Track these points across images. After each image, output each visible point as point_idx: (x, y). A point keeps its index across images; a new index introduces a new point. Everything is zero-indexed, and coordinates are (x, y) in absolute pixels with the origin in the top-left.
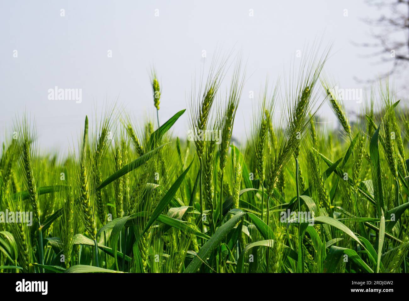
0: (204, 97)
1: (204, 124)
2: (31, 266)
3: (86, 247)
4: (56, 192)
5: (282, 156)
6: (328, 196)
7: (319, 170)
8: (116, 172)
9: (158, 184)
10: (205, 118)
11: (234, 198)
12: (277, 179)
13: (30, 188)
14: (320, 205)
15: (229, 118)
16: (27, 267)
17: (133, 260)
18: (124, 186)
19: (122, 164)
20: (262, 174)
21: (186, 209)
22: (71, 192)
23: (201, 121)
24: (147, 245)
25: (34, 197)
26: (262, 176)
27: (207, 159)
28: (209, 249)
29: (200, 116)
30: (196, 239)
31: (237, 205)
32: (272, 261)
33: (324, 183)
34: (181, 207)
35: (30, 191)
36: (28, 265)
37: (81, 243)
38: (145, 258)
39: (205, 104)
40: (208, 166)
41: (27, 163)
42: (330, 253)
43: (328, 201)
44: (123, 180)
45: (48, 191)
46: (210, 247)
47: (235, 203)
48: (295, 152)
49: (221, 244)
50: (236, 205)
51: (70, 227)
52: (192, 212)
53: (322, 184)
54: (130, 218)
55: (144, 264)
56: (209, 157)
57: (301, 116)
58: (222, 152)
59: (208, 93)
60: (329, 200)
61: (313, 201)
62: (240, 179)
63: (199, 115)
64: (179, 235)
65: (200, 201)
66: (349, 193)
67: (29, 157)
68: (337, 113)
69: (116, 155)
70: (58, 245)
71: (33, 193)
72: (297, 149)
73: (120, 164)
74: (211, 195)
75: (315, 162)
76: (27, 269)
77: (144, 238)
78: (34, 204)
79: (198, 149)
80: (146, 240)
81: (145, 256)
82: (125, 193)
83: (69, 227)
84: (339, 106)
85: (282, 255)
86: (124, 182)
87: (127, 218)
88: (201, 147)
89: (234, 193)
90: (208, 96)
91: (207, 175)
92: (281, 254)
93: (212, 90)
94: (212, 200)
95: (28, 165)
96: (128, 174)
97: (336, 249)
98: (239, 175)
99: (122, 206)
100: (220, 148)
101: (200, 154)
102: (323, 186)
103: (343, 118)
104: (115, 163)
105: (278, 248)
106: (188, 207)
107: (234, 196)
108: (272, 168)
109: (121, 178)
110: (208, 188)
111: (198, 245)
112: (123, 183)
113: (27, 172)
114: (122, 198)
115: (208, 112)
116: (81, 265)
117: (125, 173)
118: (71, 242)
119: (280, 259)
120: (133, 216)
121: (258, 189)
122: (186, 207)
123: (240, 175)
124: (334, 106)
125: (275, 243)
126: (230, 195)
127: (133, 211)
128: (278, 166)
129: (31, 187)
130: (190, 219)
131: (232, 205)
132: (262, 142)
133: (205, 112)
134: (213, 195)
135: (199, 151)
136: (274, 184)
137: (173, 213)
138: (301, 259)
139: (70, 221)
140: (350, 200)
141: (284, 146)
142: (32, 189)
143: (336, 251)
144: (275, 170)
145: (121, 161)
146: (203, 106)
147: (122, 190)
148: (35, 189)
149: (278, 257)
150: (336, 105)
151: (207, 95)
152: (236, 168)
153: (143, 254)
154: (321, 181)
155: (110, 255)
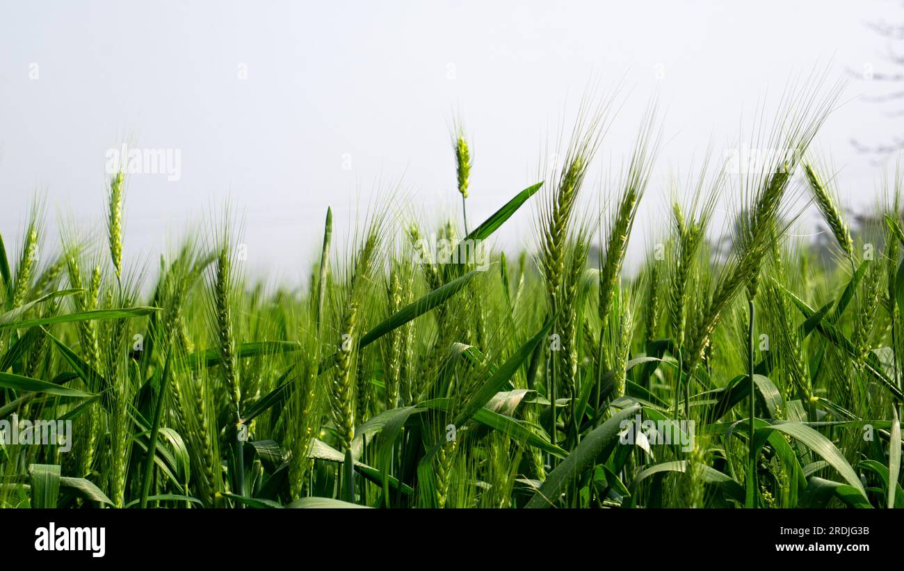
0: (563, 176)
1: (562, 228)
2: (220, 497)
3: (326, 464)
4: (265, 354)
5: (721, 296)
6: (806, 377)
7: (791, 324)
8: (388, 317)
9: (469, 344)
10: (564, 217)
11: (616, 376)
12: (706, 341)
13: (223, 344)
14: (787, 395)
15: (624, 218)
16: (211, 498)
17: (417, 492)
18: (402, 346)
19: (400, 303)
20: (679, 331)
21: (522, 395)
22: (314, 356)
23: (556, 221)
24: (449, 464)
25: (229, 363)
26: (679, 335)
27: (564, 297)
28: (566, 478)
29: (555, 213)
30: (541, 454)
31: (622, 390)
32: (682, 501)
33: (799, 351)
34: (513, 391)
35: (223, 350)
36: (213, 496)
37: (316, 456)
38: (443, 489)
39: (564, 188)
40: (566, 312)
41: (221, 296)
42: (808, 491)
43: (806, 386)
44: (402, 334)
45: (249, 352)
46: (569, 472)
47: (618, 385)
48: (749, 287)
49: (595, 466)
50: (619, 390)
51: (306, 424)
52: (534, 401)
53: (796, 351)
54: (416, 411)
55: (440, 502)
56: (569, 293)
57: (767, 217)
58: (605, 285)
59: (571, 166)
60: (809, 384)
61: (773, 385)
62: (629, 340)
63: (552, 210)
64: (508, 446)
65: (544, 380)
66: (845, 372)
67: (227, 282)
68: (826, 213)
69: (391, 285)
70: (272, 457)
71: (228, 355)
72: (754, 281)
73: (398, 302)
74: (572, 369)
75: (783, 307)
76: (211, 503)
77: (443, 451)
78: (229, 375)
79: (549, 277)
80: (446, 454)
81: (442, 485)
82: (404, 361)
83: (304, 423)
84: (829, 199)
85: (703, 490)
86: (404, 339)
87: (410, 409)
88: (556, 274)
89: (617, 366)
90: (572, 173)
91: (564, 329)
92: (700, 488)
93: (578, 161)
94: (573, 378)
95: (223, 300)
96: (412, 323)
97: (820, 483)
98: (627, 331)
99: (397, 385)
100: (602, 277)
101: (553, 287)
102: (798, 356)
103: (837, 222)
104: (388, 301)
105: (694, 477)
106: (527, 391)
107: (617, 372)
108: (698, 319)
109: (398, 331)
110: (565, 355)
111: (543, 466)
112: (400, 341)
113: (219, 312)
114: (398, 370)
115: (569, 206)
116: (314, 498)
117: (404, 321)
118: (304, 454)
119: (700, 497)
120: (422, 406)
121: (661, 358)
122: (523, 392)
123: (630, 332)
124: (820, 199)
125: (689, 467)
126: (608, 370)
127: (420, 397)
128: (711, 316)
129: (225, 344)
130: (529, 414)
131: (612, 389)
132: (685, 267)
133: (565, 206)
134: (575, 368)
135: (550, 282)
136: (701, 350)
137: (497, 402)
138: (752, 501)
139: (306, 411)
140: (848, 385)
141: (727, 279)
142: (227, 347)
143: (820, 488)
144: (705, 323)
145: (399, 298)
146: (561, 193)
147: (399, 354)
148: (233, 347)
149: (695, 495)
150: (824, 198)
151: (570, 171)
152: (621, 317)
153: (440, 481)
154: (795, 345)
155: (373, 482)
